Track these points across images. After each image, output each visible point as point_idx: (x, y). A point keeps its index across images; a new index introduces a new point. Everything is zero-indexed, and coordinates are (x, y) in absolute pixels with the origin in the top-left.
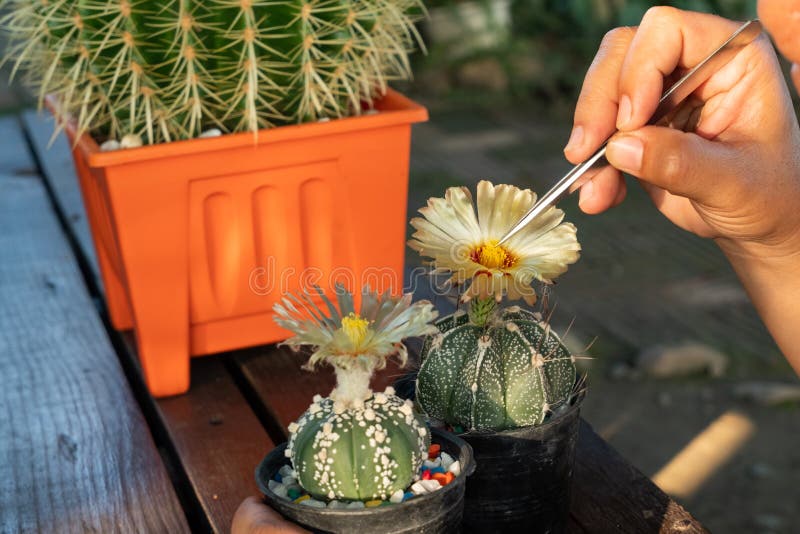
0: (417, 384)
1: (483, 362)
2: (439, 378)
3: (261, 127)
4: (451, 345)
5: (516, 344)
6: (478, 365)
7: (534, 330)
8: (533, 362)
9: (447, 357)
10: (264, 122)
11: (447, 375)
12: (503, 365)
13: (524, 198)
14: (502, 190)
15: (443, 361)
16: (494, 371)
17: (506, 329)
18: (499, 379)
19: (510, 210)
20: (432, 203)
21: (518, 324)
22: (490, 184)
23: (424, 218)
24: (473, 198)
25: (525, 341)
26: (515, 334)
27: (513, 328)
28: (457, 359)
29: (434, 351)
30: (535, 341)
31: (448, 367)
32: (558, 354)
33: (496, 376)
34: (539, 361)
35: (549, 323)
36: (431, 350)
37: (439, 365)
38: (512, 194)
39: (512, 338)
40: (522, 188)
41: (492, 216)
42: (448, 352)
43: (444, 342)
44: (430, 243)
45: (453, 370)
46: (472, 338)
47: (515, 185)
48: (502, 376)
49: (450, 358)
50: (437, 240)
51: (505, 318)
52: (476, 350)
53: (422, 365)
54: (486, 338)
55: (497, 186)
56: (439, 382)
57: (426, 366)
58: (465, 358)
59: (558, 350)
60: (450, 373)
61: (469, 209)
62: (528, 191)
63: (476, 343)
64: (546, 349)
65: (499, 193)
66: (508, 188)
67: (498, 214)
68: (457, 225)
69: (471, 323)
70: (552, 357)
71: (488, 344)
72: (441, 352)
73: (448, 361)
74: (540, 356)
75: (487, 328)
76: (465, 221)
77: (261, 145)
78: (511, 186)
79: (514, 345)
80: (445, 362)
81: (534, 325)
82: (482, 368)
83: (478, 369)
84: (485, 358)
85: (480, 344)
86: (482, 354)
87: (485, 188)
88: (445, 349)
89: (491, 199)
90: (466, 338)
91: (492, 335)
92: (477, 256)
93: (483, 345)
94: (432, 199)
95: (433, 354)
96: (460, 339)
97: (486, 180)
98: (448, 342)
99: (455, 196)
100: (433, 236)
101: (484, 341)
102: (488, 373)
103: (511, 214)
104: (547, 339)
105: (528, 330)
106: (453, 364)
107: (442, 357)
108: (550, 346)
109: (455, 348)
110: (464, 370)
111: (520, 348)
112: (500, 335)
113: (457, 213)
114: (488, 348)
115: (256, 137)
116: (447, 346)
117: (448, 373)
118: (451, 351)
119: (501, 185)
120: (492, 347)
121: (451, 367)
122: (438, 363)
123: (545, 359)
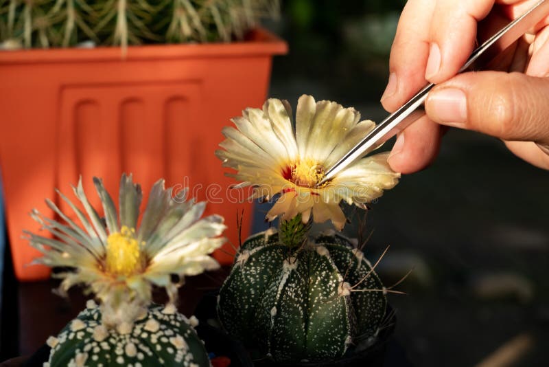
0: (218, 300)
1: (286, 285)
2: (240, 296)
3: (130, 43)
4: (257, 264)
5: (324, 270)
6: (280, 288)
7: (346, 256)
8: (340, 290)
9: (251, 275)
10: (135, 40)
11: (249, 294)
12: (308, 290)
13: (347, 116)
14: (324, 106)
15: (246, 279)
16: (297, 295)
17: (316, 252)
18: (302, 305)
19: (330, 128)
20: (247, 113)
21: (329, 248)
22: (312, 99)
23: (236, 128)
24: (291, 113)
25: (334, 267)
26: (324, 258)
27: (323, 252)
28: (261, 278)
29: (239, 267)
30: (347, 267)
31: (251, 286)
32: (369, 284)
33: (299, 302)
34: (345, 290)
35: (363, 251)
36: (235, 267)
37: (242, 282)
38: (335, 111)
39: (321, 263)
40: (346, 106)
41: (311, 132)
42: (253, 271)
43: (250, 259)
44: (238, 154)
45: (256, 289)
46: (279, 257)
47: (338, 103)
48: (306, 301)
49: (254, 276)
50: (247, 152)
51: (318, 241)
52: (281, 271)
53: (226, 281)
54: (292, 259)
55: (319, 102)
56: (241, 300)
57: (229, 282)
58: (269, 278)
59: (369, 279)
60: (253, 292)
61: (287, 123)
62: (352, 109)
63: (282, 264)
64: (357, 278)
65: (320, 109)
66: (330, 105)
67: (317, 131)
68: (271, 136)
69: (280, 242)
70: (362, 286)
71: (294, 266)
72: (246, 270)
73: (252, 279)
74: (347, 284)
75: (295, 249)
76: (281, 134)
77: (130, 60)
78: (334, 103)
79: (322, 270)
80: (249, 281)
81: (347, 251)
82: (284, 291)
83: (279, 292)
84: (288, 281)
85: (286, 265)
86: (286, 277)
87: (306, 103)
88: (250, 267)
89: (311, 114)
90: (273, 258)
91: (299, 257)
92: (288, 174)
93: (288, 267)
94: (249, 110)
95: (237, 271)
96: (267, 258)
97: (308, 94)
98: (254, 259)
99: (273, 108)
100: (242, 147)
101: (290, 263)
102: (290, 297)
103: (332, 131)
104: (359, 267)
105: (340, 256)
106: (256, 283)
107: (246, 275)
108: (361, 275)
109: (261, 266)
110: (267, 291)
111: (327, 274)
112: (309, 258)
113: (273, 125)
114: (293, 271)
115: (124, 51)
116: (252, 264)
117: (250, 292)
118: (256, 270)
119: (324, 101)
120: (298, 270)
121: (254, 286)
122: (241, 281)
123: (353, 289)
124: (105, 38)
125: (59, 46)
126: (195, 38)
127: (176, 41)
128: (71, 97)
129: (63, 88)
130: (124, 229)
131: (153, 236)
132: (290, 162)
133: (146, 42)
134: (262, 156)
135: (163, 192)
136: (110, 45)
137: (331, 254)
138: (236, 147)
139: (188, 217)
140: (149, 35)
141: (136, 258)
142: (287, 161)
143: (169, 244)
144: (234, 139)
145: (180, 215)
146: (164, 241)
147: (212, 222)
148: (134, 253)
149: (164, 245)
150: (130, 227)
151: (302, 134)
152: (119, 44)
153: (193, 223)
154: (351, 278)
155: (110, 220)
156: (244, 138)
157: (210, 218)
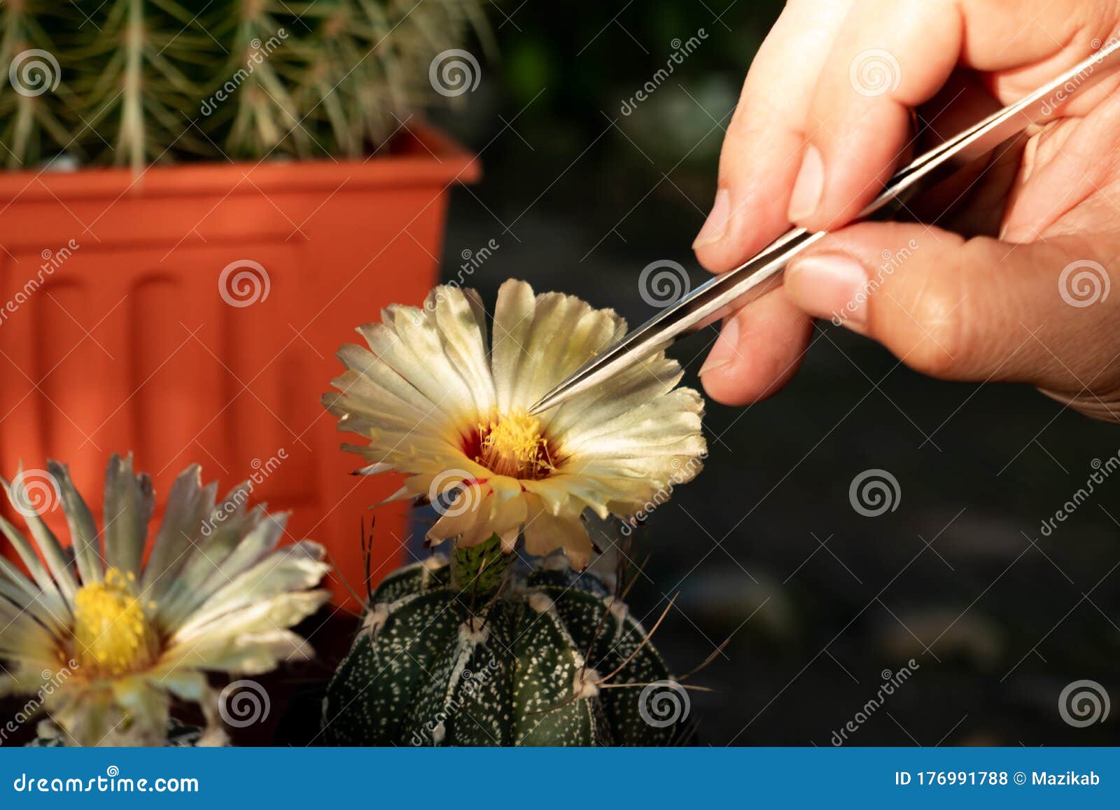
0: (325, 707)
2: (370, 700)
3: (150, 160)
4: (405, 631)
5: (545, 642)
6: (452, 684)
7: (590, 613)
8: (577, 686)
9: (392, 654)
10: (162, 155)
11: (388, 694)
12: (511, 686)
13: (598, 327)
14: (553, 304)
15: (383, 663)
16: (489, 698)
17: (527, 605)
18: (498, 717)
19: (564, 349)
20: (392, 316)
21: (553, 594)
22: (528, 289)
23: (366, 346)
24: (484, 315)
25: (566, 636)
26: (546, 619)
27: (544, 605)
28: (414, 660)
29: (366, 638)
30: (590, 638)
31: (393, 677)
32: (640, 670)
33: (491, 711)
34: (589, 685)
35: (626, 601)
36: (360, 637)
37: (374, 671)
38: (574, 314)
39: (537, 629)
40: (597, 306)
41: (523, 358)
42: (396, 646)
43: (390, 623)
44: (370, 402)
45: (402, 685)
46: (452, 617)
47: (582, 297)
48: (507, 709)
49: (399, 658)
50: (390, 399)
51: (532, 582)
52: (455, 646)
53: (340, 668)
54: (478, 621)
55: (542, 296)
56: (371, 708)
57: (347, 670)
58: (430, 662)
59: (640, 660)
60: (396, 691)
61: (472, 339)
62: (609, 312)
63: (456, 631)
64: (613, 657)
65: (544, 311)
66: (566, 302)
67: (537, 356)
68: (440, 364)
69: (453, 585)
70: (626, 675)
71: (480, 637)
72: (382, 645)
73: (395, 664)
74: (591, 672)
75: (486, 599)
76: (461, 361)
77: (151, 195)
78: (573, 298)
79: (541, 643)
80: (388, 666)
81: (594, 602)
83: (451, 692)
84: (470, 666)
85: (464, 635)
86: (464, 658)
87: (515, 297)
88: (391, 637)
89: (526, 320)
90: (439, 619)
91: (492, 618)
92: (474, 445)
93: (469, 638)
94: (396, 309)
95: (364, 647)
96: (425, 619)
97: (520, 279)
98: (398, 622)
99: (446, 305)
100: (379, 388)
101: (472, 631)
102: (474, 702)
103: (567, 357)
104: (618, 634)
105: (578, 613)
106: (404, 672)
107: (382, 655)
108: (624, 651)
109: (413, 636)
110: (425, 689)
111: (551, 652)
112: (513, 617)
113: (444, 342)
114: (479, 646)
115: (138, 177)
116: (394, 632)
117: (391, 689)
118: (403, 644)
119: (551, 294)
120: (489, 643)
121: (399, 679)
123: (606, 682)
124: (97, 150)
126: (287, 149)
127: (247, 156)
130: (111, 573)
131: (177, 584)
132: (478, 421)
133: (184, 157)
134: (419, 407)
135: (197, 491)
136: (108, 164)
137: (560, 607)
138: (368, 389)
139: (251, 545)
140: (191, 145)
141: (137, 635)
142: (472, 420)
143: (207, 606)
144: (362, 370)
145: (234, 540)
146: (198, 598)
147: (302, 556)
148: (132, 626)
149: (199, 606)
150: (123, 571)
151: (504, 362)
152: (127, 163)
153: (261, 558)
154: (601, 659)
155: (84, 554)
156: (384, 369)
157: (297, 547)
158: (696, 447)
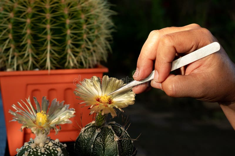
0: (75, 145)
1: (96, 137)
3: (51, 69)
6: (95, 138)
7: (118, 129)
8: (115, 139)
9: (86, 136)
10: (53, 67)
12: (105, 140)
15: (84, 137)
16: (100, 141)
17: (107, 128)
18: (102, 145)
21: (112, 126)
22: (108, 77)
23: (81, 85)
25: (113, 132)
26: (110, 129)
27: (110, 127)
28: (89, 136)
29: (81, 133)
31: (85, 139)
34: (117, 139)
35: (124, 128)
36: (80, 133)
39: (109, 131)
40: (119, 79)
41: (107, 87)
42: (86, 134)
43: (85, 130)
44: (81, 93)
45: (87, 140)
47: (116, 78)
48: (104, 143)
51: (109, 125)
52: (95, 133)
54: (99, 129)
55: (110, 78)
56: (82, 144)
58: (91, 136)
61: (99, 84)
63: (95, 131)
66: (114, 79)
67: (109, 87)
68: (93, 88)
71: (99, 131)
72: (84, 134)
73: (86, 137)
74: (117, 137)
76: (96, 88)
77: (51, 75)
78: (115, 78)
79: (109, 133)
80: (85, 138)
81: (119, 128)
82: (96, 139)
83: (94, 140)
84: (97, 136)
87: (106, 78)
88: (85, 133)
90: (93, 130)
91: (101, 129)
92: (98, 100)
93: (97, 132)
95: (81, 135)
96: (91, 130)
97: (106, 75)
98: (86, 130)
99: (94, 78)
100: (83, 91)
101: (98, 130)
102: (98, 142)
103: (113, 87)
104: (123, 133)
105: (116, 129)
106: (88, 138)
107: (84, 136)
108: (124, 136)
109: (89, 133)
110: (91, 140)
111: (111, 134)
112: (105, 130)
113: (94, 85)
114: (99, 133)
115: (49, 71)
116: (86, 132)
117: (85, 141)
118: (87, 134)
119: (112, 78)
120: (101, 132)
121: (86, 140)
122: (82, 138)
123: (120, 138)
124: (43, 67)
125: (27, 70)
127: (68, 68)
128: (31, 88)
129: (28, 85)
130: (42, 111)
131: (53, 114)
132: (99, 96)
133: (57, 68)
134: (89, 94)
135: (56, 102)
136: (44, 69)
137: (113, 128)
138: (80, 90)
139: (64, 109)
140: (58, 66)
141: (46, 120)
142: (98, 96)
143: (57, 117)
144: (80, 88)
145: (61, 109)
146: (55, 116)
147: (71, 110)
148: (45, 119)
149: (56, 117)
150: (44, 111)
151: (104, 88)
152: (47, 69)
153: (65, 111)
154: (119, 135)
156: (84, 88)
157: (71, 109)
158: (133, 99)
